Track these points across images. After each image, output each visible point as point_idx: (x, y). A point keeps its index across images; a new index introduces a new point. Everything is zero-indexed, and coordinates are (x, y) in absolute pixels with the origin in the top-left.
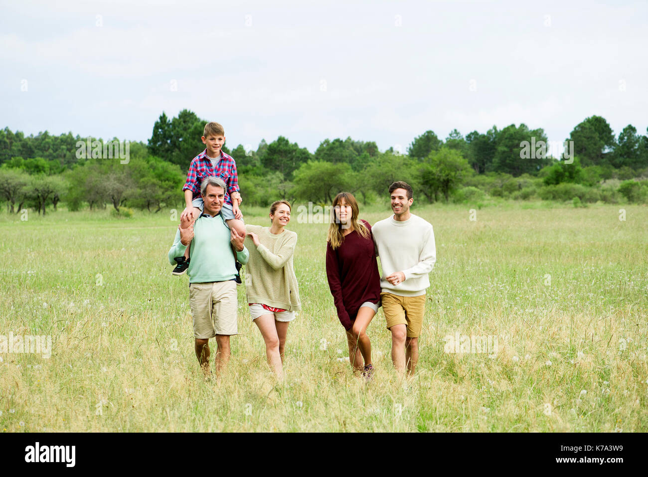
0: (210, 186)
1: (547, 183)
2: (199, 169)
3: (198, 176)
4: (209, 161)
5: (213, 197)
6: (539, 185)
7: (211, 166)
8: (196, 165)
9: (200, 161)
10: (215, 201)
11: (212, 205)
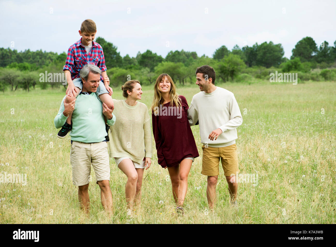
2: (76, 54)
4: (84, 48)
5: (94, 82)
8: (74, 51)
9: (77, 48)
10: (95, 85)
11: (93, 87)
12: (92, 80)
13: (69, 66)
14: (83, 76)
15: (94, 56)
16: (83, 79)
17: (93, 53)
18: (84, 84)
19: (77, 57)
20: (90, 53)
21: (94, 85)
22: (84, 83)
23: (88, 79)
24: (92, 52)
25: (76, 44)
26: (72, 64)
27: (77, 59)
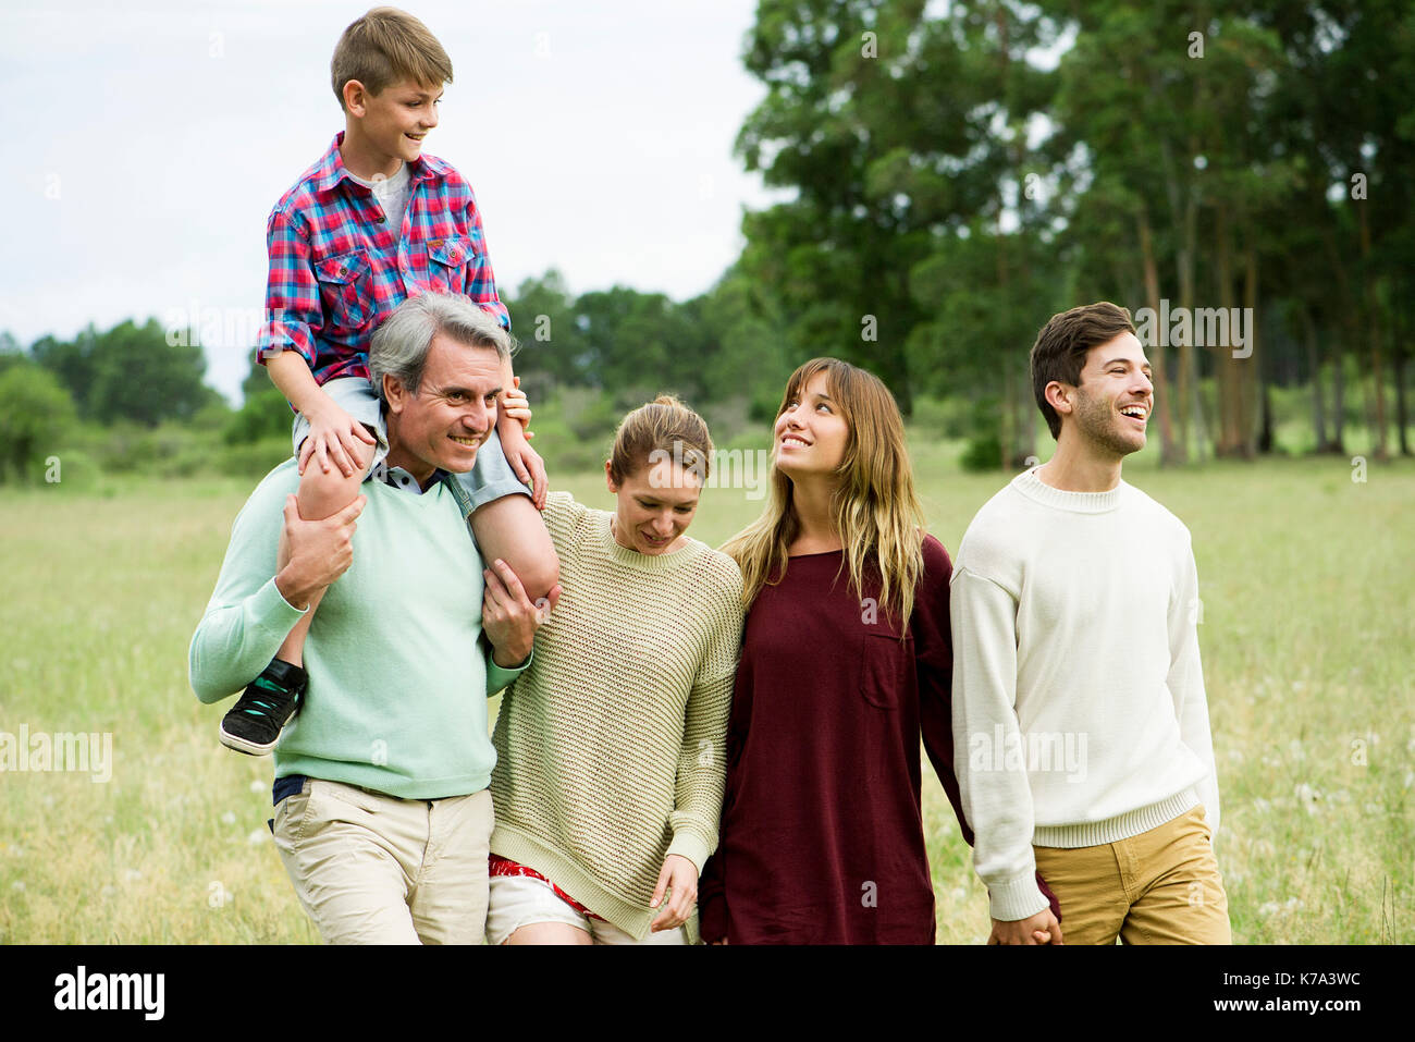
0: (447, 347)
1: (232, 440)
2: (321, 242)
3: (322, 277)
4: (364, 194)
5: (460, 401)
6: (212, 445)
7: (375, 216)
8: (307, 224)
9: (321, 206)
10: (469, 421)
11: (451, 437)
12: (450, 383)
13: (293, 323)
14: (388, 363)
15: (435, 238)
16: (391, 384)
17: (424, 221)
18: (399, 414)
19: (326, 255)
20: (408, 220)
21: (461, 419)
22: (395, 408)
23: (421, 382)
24: (416, 213)
25: (313, 181)
26: (306, 310)
27: (329, 271)
